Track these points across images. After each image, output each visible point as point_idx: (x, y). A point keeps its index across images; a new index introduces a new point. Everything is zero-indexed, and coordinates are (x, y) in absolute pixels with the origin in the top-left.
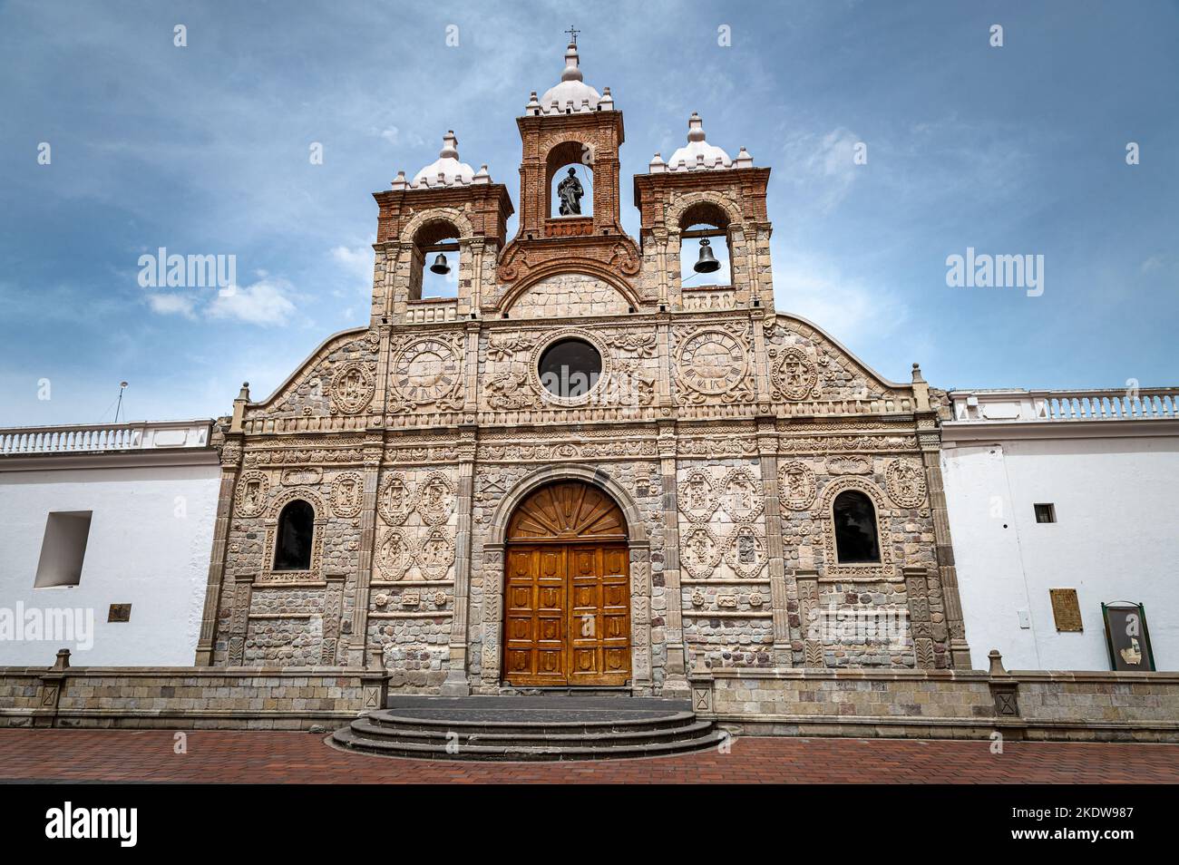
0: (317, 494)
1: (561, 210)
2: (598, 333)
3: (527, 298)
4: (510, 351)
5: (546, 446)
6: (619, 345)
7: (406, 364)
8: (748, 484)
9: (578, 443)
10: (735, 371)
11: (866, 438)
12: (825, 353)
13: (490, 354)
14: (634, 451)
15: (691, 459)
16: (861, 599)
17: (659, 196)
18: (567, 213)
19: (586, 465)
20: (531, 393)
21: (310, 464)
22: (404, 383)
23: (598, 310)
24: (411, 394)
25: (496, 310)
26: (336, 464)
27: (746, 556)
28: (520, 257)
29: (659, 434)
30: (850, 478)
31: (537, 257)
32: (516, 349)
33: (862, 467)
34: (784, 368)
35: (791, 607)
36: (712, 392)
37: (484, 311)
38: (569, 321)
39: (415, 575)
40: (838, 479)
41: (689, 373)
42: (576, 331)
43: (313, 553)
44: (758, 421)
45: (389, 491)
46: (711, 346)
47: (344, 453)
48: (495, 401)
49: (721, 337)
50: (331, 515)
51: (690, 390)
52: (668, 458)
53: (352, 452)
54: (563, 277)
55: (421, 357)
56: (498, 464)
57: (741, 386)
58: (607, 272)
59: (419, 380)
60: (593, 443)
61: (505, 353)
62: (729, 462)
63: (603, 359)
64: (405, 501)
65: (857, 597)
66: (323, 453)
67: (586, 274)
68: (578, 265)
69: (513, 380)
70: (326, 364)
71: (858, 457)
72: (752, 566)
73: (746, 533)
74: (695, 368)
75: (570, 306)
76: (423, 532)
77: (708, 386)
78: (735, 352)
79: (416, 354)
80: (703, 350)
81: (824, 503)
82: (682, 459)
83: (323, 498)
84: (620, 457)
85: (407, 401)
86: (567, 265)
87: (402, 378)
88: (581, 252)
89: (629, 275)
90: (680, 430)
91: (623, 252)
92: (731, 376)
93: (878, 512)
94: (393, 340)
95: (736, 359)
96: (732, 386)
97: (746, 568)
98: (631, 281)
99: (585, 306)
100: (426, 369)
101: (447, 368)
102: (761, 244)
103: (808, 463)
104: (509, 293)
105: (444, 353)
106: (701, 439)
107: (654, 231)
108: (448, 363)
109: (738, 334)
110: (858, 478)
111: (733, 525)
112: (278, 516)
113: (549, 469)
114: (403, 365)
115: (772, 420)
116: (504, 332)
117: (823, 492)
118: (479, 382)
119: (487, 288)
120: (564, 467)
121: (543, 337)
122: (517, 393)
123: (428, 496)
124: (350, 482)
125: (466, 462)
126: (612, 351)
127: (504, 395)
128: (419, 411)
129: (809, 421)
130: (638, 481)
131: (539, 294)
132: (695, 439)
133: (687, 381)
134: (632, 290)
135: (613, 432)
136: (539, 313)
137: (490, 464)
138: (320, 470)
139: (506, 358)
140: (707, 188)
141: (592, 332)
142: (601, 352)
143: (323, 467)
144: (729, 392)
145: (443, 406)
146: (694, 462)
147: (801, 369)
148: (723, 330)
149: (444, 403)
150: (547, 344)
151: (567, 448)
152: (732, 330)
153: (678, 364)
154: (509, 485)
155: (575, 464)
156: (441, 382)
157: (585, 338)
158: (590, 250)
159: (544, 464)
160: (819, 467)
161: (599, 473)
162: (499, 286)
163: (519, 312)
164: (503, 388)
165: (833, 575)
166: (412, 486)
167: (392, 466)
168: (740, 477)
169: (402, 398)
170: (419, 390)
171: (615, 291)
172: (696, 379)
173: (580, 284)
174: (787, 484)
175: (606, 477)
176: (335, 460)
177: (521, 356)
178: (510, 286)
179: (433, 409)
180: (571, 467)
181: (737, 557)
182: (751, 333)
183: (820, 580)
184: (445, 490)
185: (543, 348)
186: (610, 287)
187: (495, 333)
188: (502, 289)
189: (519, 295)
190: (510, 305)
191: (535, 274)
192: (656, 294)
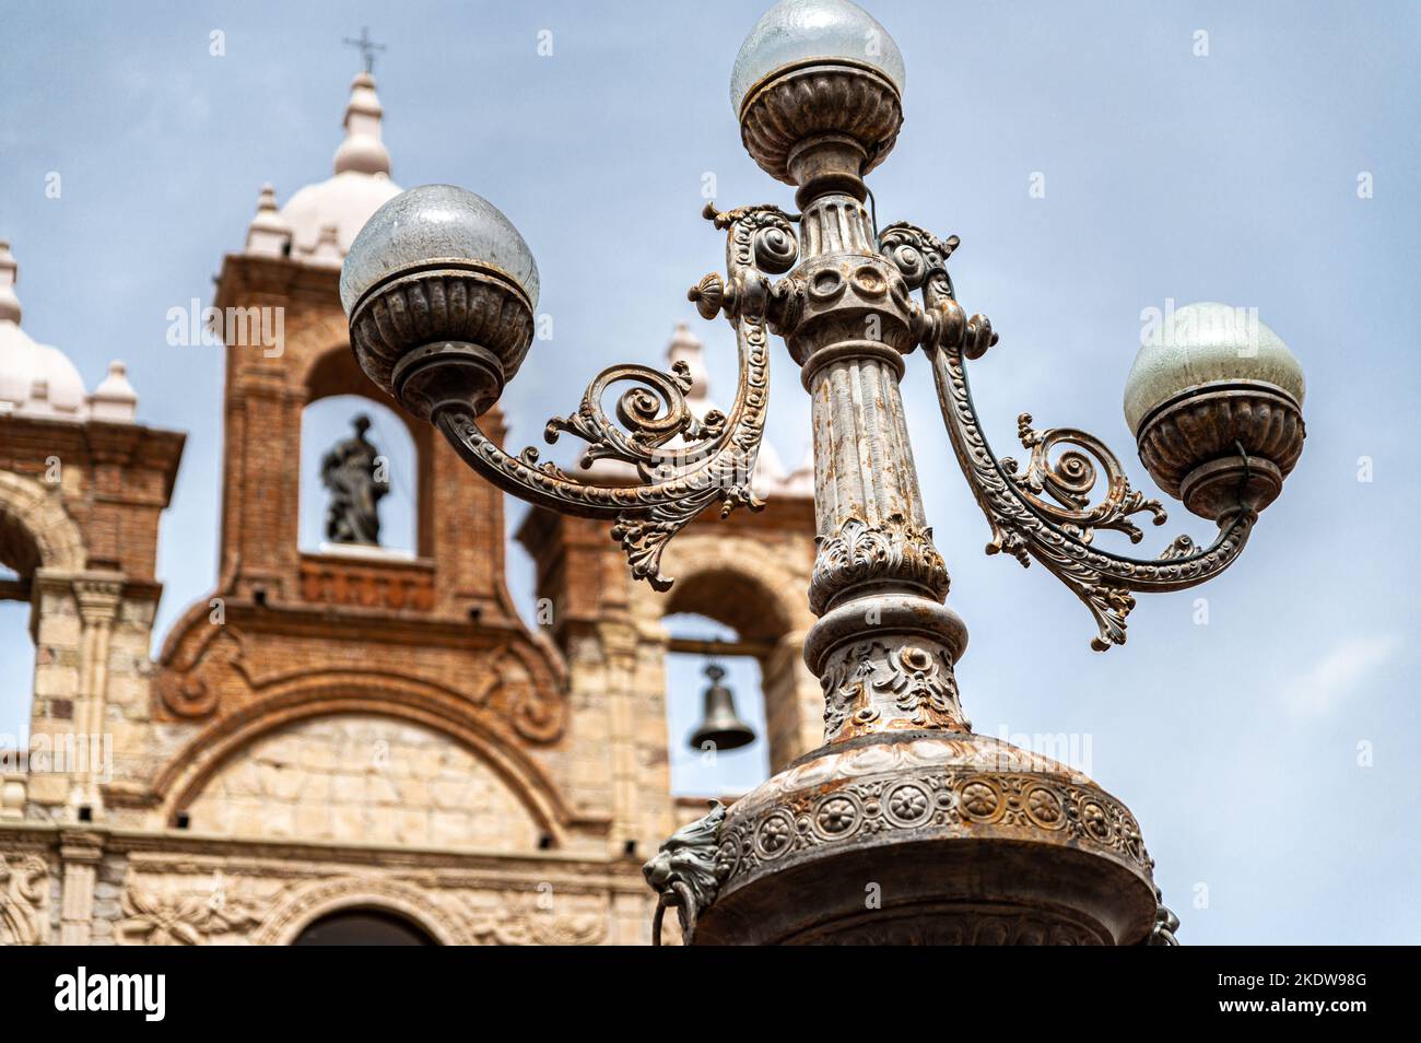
1: (332, 531)
2: (448, 900)
3: (245, 773)
13: (129, 933)
18: (349, 539)
23: (449, 834)
25: (150, 801)
28: (227, 650)
31: (275, 657)
37: (113, 799)
38: (371, 857)
42: (387, 889)
54: (352, 727)
58: (475, 726)
67: (415, 723)
68: (395, 697)
75: (370, 812)
86: (363, 693)
88: (400, 659)
89: (535, 742)
91: (516, 673)
98: (541, 757)
99: (412, 816)
104: (191, 754)
107: (601, 628)
116: (172, 869)
121: (289, 898)
131: (278, 766)
134: (543, 783)
136: (277, 824)
141: (430, 897)
150: (310, 914)
157: (413, 908)
163: (218, 815)
171: (499, 784)
173: (398, 750)
178: (192, 733)
185: (292, 928)
186: (482, 768)
187: (144, 869)
188: (170, 742)
189: (219, 764)
190: (194, 791)
191: (271, 707)
192: (609, 804)
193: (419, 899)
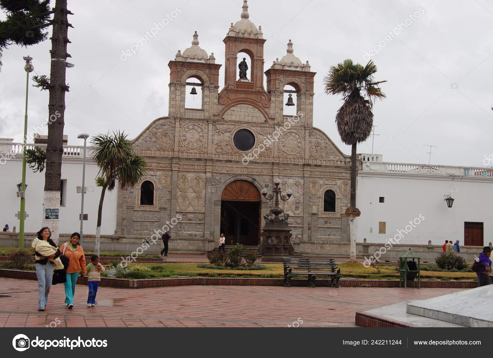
0: (154, 179)
2: (254, 128)
3: (229, 112)
4: (223, 132)
5: (236, 168)
6: (261, 134)
7: (185, 133)
8: (299, 186)
9: (246, 168)
10: (299, 147)
11: (336, 173)
12: (327, 143)
13: (216, 132)
14: (265, 172)
15: (283, 176)
16: (329, 223)
17: (277, 77)
19: (249, 176)
20: (230, 148)
21: (151, 168)
22: (185, 140)
23: (255, 120)
24: (187, 145)
25: (218, 115)
27: (297, 208)
28: (227, 95)
29: (273, 167)
30: (330, 186)
31: (233, 96)
32: (226, 131)
33: (334, 183)
34: (314, 147)
35: (309, 224)
36: (291, 153)
37: (214, 115)
38: (244, 123)
39: (191, 209)
40: (327, 186)
41: (284, 146)
42: (247, 127)
43: (154, 200)
44: (304, 165)
45: (181, 180)
46: (291, 137)
47: (164, 165)
48: (218, 150)
49: (295, 134)
50: (160, 187)
51: (284, 152)
52: (276, 175)
53: (167, 165)
54: (243, 105)
55: (191, 131)
56: (219, 173)
57: (300, 152)
58: (258, 105)
59: (190, 139)
60: (252, 168)
61: (221, 132)
62: (294, 178)
63: (255, 138)
64: (187, 184)
65: (327, 222)
66: (156, 164)
67: (251, 105)
68: (248, 101)
69: (224, 143)
70: (155, 130)
71: (333, 179)
72: (298, 211)
73: (297, 201)
74: (286, 145)
75: (245, 117)
76: (194, 194)
77: (290, 151)
78: (299, 140)
79: (189, 129)
81: (321, 193)
82: (280, 176)
83: (157, 180)
84: (260, 174)
85: (186, 147)
86: (244, 101)
87: (184, 138)
88: (249, 96)
89: (266, 108)
90: (280, 166)
91: (263, 98)
92: (297, 149)
93: (337, 197)
94: (180, 123)
95: (299, 143)
96: (297, 152)
97: (297, 212)
98: (266, 110)
99: (250, 117)
100: (193, 136)
101: (201, 136)
102: (310, 101)
103: (318, 180)
104: (223, 109)
105: (199, 130)
106: (286, 170)
107: (275, 91)
108: (201, 134)
109: (301, 134)
110: (332, 186)
111: (294, 198)
112: (140, 186)
113: (237, 176)
114: (184, 133)
115: (309, 165)
116: (221, 124)
117: (322, 189)
118: (212, 142)
119: (215, 107)
120: (241, 176)
121: (235, 128)
122: (226, 148)
123: (195, 183)
124: (166, 176)
125: (209, 172)
126: (259, 135)
127: (221, 148)
128: (191, 151)
129: (320, 166)
130: (265, 182)
131: (234, 111)
132: (284, 170)
133: (283, 149)
134: (266, 113)
135: (258, 165)
136: (234, 118)
137: (216, 173)
138: (155, 170)
139: (222, 135)
140: (294, 76)
141: (252, 128)
142: (255, 135)
143: (156, 169)
144: (296, 154)
145: (200, 151)
146: (284, 177)
147: (319, 148)
148: (296, 132)
149: (200, 149)
150: (237, 131)
151: (243, 169)
152: (299, 132)
153: (280, 143)
154: (223, 181)
155: (245, 175)
156: (199, 142)
157: (250, 130)
158: (252, 95)
159: (235, 174)
160: (321, 182)
161: (253, 179)
162: (219, 106)
163: (227, 117)
164: (221, 146)
165: (322, 215)
166: (189, 179)
167: (182, 171)
168: (297, 183)
169: (185, 146)
170: (191, 144)
171: (261, 113)
172: (286, 149)
173: (248, 109)
174: (311, 186)
175: (255, 180)
176: (161, 167)
177: (227, 134)
178: (223, 106)
179: (196, 151)
180: (244, 176)
181: (294, 209)
182: (305, 134)
183: (318, 216)
184: (201, 181)
185: (235, 132)
186: (259, 111)
187: (218, 124)
188: (221, 107)
189: (226, 111)
190: (223, 114)
191: (233, 103)
192: (275, 116)
193: (251, 128)
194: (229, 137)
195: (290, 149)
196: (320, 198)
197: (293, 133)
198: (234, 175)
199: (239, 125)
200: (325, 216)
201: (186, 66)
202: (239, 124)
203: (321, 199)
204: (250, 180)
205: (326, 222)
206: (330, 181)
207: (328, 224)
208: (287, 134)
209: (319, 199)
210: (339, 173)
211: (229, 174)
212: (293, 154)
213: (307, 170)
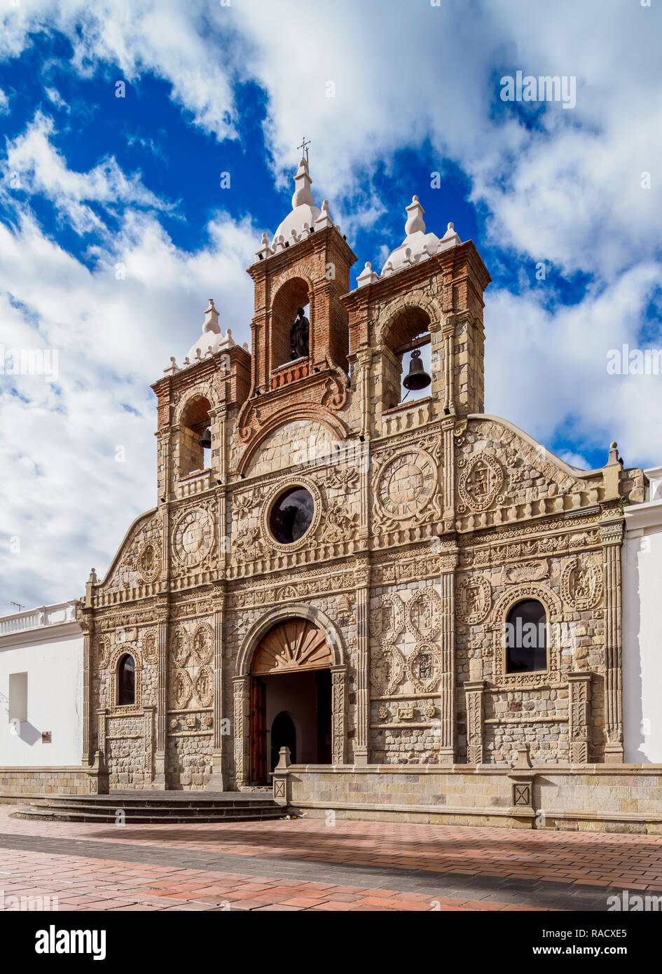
0: (135, 647)
2: (311, 478)
3: (259, 455)
4: (247, 510)
5: (270, 591)
8: (429, 604)
9: (294, 585)
10: (425, 491)
11: (545, 541)
12: (515, 452)
13: (235, 514)
14: (337, 586)
15: (381, 587)
17: (363, 314)
19: (301, 603)
20: (263, 544)
21: (130, 625)
22: (179, 552)
24: (186, 558)
25: (238, 473)
26: (142, 624)
27: (425, 672)
28: (254, 416)
29: (355, 567)
30: (525, 586)
31: (266, 413)
32: (250, 506)
33: (538, 573)
34: (473, 478)
35: (459, 718)
36: (404, 517)
37: (229, 476)
38: (290, 470)
39: (192, 704)
40: (513, 589)
41: (384, 502)
42: (295, 479)
43: (136, 692)
45: (175, 642)
46: (405, 469)
47: (147, 614)
48: (238, 556)
49: (414, 457)
50: (144, 663)
51: (385, 519)
52: (362, 588)
53: (151, 614)
54: (286, 427)
55: (190, 527)
56: (241, 611)
57: (431, 506)
58: (319, 412)
59: (189, 547)
60: (306, 583)
61: (243, 511)
62: (414, 585)
63: (315, 501)
65: (520, 704)
66: (136, 616)
67: (301, 419)
68: (296, 412)
69: (249, 537)
70: (135, 544)
71: (535, 563)
72: (428, 681)
73: (425, 653)
75: (290, 455)
76: (196, 671)
77: (401, 511)
78: (425, 473)
79: (186, 525)
80: (397, 476)
81: (497, 615)
82: (375, 587)
83: (139, 651)
84: (326, 592)
85: (182, 566)
87: (179, 547)
88: (299, 398)
89: (339, 410)
90: (374, 560)
91: (333, 387)
92: (421, 497)
93: (550, 618)
94: (171, 516)
95: (425, 478)
96: (421, 507)
97: (424, 683)
98: (341, 415)
100: (193, 537)
101: (206, 533)
103: (485, 575)
104: (246, 453)
105: (203, 521)
106: (393, 566)
107: (358, 355)
108: (206, 529)
109: (429, 450)
110: (533, 585)
111: (414, 645)
112: (115, 668)
113: (276, 610)
114: (179, 536)
115: (453, 536)
116: (242, 492)
118: (227, 541)
119: (231, 454)
120: (285, 607)
121: (270, 491)
122: (253, 546)
123: (197, 643)
124: (153, 637)
125: (218, 612)
126: (321, 491)
127: (245, 549)
128: (190, 572)
129: (491, 531)
130: (340, 612)
131: (267, 450)
132: (386, 567)
133: (382, 511)
134: (339, 426)
135: (323, 570)
137: (235, 612)
138: (135, 630)
139: (245, 516)
141: (306, 478)
142: (313, 496)
143: (137, 627)
144: (419, 515)
145: (205, 567)
146: (385, 590)
148: (416, 450)
149: (205, 564)
150: (273, 497)
151: (287, 590)
152: (424, 448)
153: (375, 495)
154: (248, 627)
155: (294, 604)
156: (202, 547)
157: (302, 484)
158: (307, 393)
159: (271, 606)
160: (496, 579)
161: (310, 609)
162: (238, 449)
163: (254, 470)
164: (243, 544)
166: (188, 636)
168: (424, 598)
169: (179, 565)
170: (189, 556)
172: (390, 507)
173: (298, 430)
174: (465, 599)
175: (314, 611)
176: (143, 621)
177: (256, 512)
178: (246, 447)
179: (199, 571)
180: (290, 606)
181: (417, 675)
182: (442, 445)
183: (487, 690)
184: (208, 636)
185: (271, 501)
187: (237, 494)
188: (241, 452)
189: (253, 454)
190: (247, 464)
191: (265, 429)
192: (360, 426)
193: (303, 480)
194: (257, 519)
195: (401, 507)
196: (492, 631)
197: (409, 457)
198: (270, 609)
199: (278, 481)
200: (510, 687)
201: (178, 386)
202: (278, 478)
203: (495, 633)
204: (303, 612)
205: (517, 706)
206: (528, 569)
207: (524, 712)
208: (391, 463)
209: (489, 635)
210: (557, 538)
211: (259, 608)
212: (409, 515)
213: (448, 554)
